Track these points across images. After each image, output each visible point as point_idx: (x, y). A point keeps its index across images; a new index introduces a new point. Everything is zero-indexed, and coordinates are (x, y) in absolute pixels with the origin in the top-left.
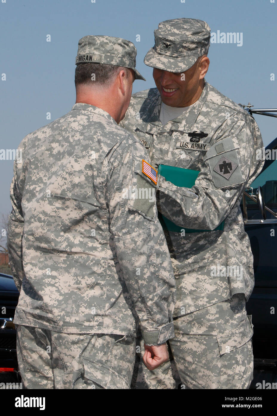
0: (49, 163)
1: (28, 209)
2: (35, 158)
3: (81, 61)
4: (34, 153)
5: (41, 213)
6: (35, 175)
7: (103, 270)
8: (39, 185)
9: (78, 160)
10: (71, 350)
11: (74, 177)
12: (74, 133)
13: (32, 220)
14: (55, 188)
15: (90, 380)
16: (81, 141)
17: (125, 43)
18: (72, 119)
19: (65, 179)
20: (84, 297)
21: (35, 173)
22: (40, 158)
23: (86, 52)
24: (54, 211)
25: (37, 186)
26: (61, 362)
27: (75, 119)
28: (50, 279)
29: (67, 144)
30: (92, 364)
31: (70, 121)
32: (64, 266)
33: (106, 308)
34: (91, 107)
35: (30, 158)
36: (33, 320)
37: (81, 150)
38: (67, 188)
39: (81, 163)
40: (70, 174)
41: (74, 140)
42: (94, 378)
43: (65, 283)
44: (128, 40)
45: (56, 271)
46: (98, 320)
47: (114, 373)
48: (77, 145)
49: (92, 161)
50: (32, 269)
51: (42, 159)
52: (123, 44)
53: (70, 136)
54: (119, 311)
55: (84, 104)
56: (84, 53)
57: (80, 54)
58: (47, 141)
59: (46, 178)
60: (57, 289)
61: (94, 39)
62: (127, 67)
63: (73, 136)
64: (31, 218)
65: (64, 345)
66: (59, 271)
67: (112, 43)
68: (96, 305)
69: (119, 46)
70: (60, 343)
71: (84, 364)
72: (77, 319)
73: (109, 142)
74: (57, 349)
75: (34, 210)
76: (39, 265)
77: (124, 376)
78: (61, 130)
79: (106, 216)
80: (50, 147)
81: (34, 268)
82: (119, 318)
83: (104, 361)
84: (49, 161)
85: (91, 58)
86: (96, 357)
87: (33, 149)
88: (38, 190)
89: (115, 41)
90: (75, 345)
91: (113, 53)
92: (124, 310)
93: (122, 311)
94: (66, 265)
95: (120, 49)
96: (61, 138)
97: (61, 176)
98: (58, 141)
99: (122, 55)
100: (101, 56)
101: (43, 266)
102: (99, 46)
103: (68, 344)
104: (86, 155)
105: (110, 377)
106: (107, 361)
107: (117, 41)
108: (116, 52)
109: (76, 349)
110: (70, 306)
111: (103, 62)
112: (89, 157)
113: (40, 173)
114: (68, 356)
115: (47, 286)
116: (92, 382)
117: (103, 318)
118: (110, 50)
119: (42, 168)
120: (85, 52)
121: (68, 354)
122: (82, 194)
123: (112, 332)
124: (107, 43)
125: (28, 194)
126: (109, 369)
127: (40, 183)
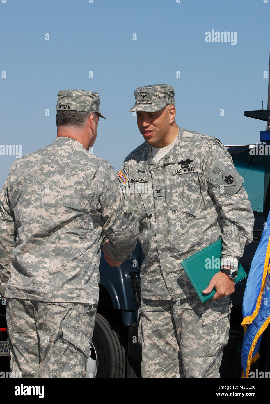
0: (41, 179)
1: (27, 214)
2: (30, 175)
3: (61, 109)
4: (29, 172)
5: (39, 217)
6: (30, 188)
7: (82, 257)
8: (34, 195)
9: (69, 178)
10: (54, 319)
11: (66, 190)
12: (63, 158)
13: (32, 222)
14: (51, 199)
15: (67, 340)
16: (69, 163)
17: (93, 95)
18: (59, 148)
19: (59, 192)
20: (68, 276)
21: (30, 187)
22: (34, 176)
23: (66, 103)
24: (49, 216)
25: (32, 196)
26: (45, 326)
27: (61, 148)
28: (44, 264)
29: (57, 166)
30: (68, 328)
31: (57, 150)
32: (53, 254)
33: (83, 284)
34: (71, 139)
35: (26, 176)
36: (26, 294)
37: (70, 171)
38: (60, 198)
39: (71, 180)
40: (63, 188)
41: (63, 163)
42: (69, 339)
43: (53, 266)
44: (95, 92)
45: (48, 258)
46: (77, 292)
47: (82, 335)
48: (65, 166)
49: (80, 178)
50: (30, 257)
51: (35, 176)
52: (92, 96)
53: (59, 160)
54: (90, 286)
55: (65, 138)
56: (64, 104)
57: (60, 104)
58: (39, 163)
59: (40, 190)
60: (48, 270)
61: (71, 93)
62: (95, 112)
63: (61, 160)
64: (31, 220)
65: (49, 314)
66: (50, 258)
67: (85, 96)
68: (75, 282)
69: (90, 97)
70: (45, 313)
71: (62, 329)
72: (63, 292)
73: (94, 165)
74: (43, 317)
75: (33, 214)
76: (35, 253)
77: (89, 337)
78: (50, 155)
79: (87, 218)
80: (42, 167)
81: (31, 256)
82: (90, 291)
83: (76, 326)
84: (41, 178)
85: (69, 107)
86: (71, 324)
87: (27, 169)
88: (34, 199)
89: (87, 94)
90: (57, 315)
91: (86, 103)
92: (93, 285)
93: (92, 286)
94: (55, 254)
95: (90, 99)
96: (50, 161)
97: (56, 190)
98: (47, 163)
99: (92, 104)
100: (77, 106)
101: (38, 255)
102: (75, 98)
103: (52, 314)
104: (75, 174)
105: (80, 338)
106: (79, 326)
107: (88, 94)
108: (87, 102)
109: (58, 318)
110: (57, 283)
111: (79, 110)
112: (77, 175)
113: (34, 187)
114: (51, 322)
115: (41, 269)
116: (67, 342)
117: (80, 291)
118: (84, 101)
119: (35, 182)
120: (64, 102)
121: (51, 321)
122: (71, 203)
123: (86, 301)
124: (81, 96)
125: (25, 202)
126: (79, 333)
127: (35, 194)
